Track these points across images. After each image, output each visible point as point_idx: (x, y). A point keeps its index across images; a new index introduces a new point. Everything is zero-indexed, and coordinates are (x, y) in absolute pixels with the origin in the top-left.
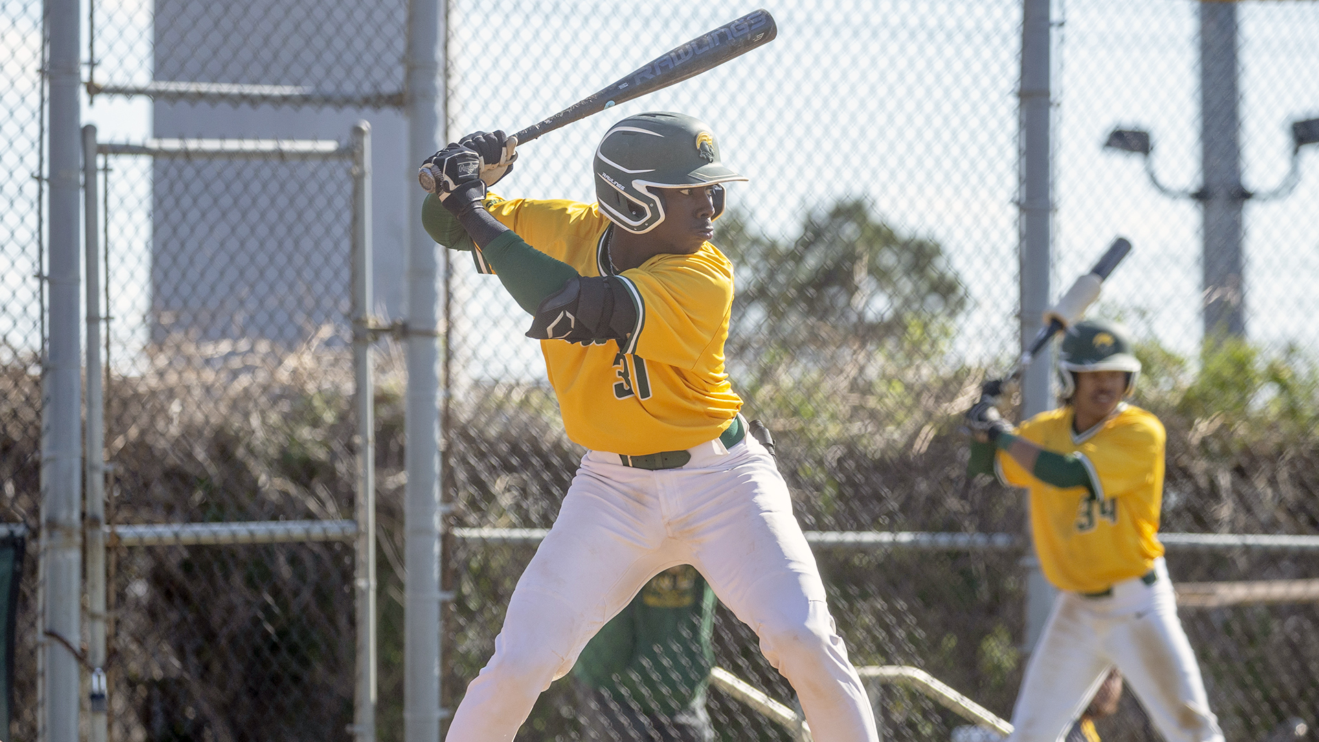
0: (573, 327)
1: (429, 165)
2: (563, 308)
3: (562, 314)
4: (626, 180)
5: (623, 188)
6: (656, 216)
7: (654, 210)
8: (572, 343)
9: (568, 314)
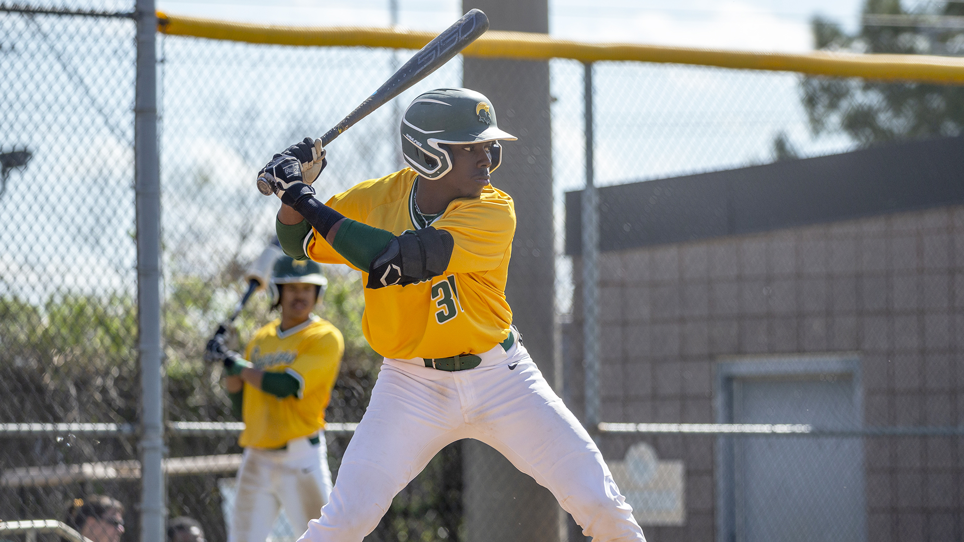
0: (400, 275)
1: (263, 175)
2: (390, 263)
3: (389, 267)
4: (423, 139)
5: (421, 145)
6: (445, 166)
7: (444, 161)
8: (403, 286)
9: (394, 267)
